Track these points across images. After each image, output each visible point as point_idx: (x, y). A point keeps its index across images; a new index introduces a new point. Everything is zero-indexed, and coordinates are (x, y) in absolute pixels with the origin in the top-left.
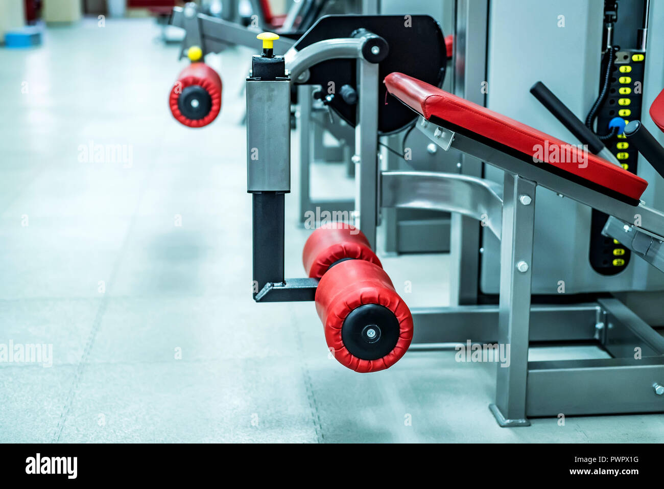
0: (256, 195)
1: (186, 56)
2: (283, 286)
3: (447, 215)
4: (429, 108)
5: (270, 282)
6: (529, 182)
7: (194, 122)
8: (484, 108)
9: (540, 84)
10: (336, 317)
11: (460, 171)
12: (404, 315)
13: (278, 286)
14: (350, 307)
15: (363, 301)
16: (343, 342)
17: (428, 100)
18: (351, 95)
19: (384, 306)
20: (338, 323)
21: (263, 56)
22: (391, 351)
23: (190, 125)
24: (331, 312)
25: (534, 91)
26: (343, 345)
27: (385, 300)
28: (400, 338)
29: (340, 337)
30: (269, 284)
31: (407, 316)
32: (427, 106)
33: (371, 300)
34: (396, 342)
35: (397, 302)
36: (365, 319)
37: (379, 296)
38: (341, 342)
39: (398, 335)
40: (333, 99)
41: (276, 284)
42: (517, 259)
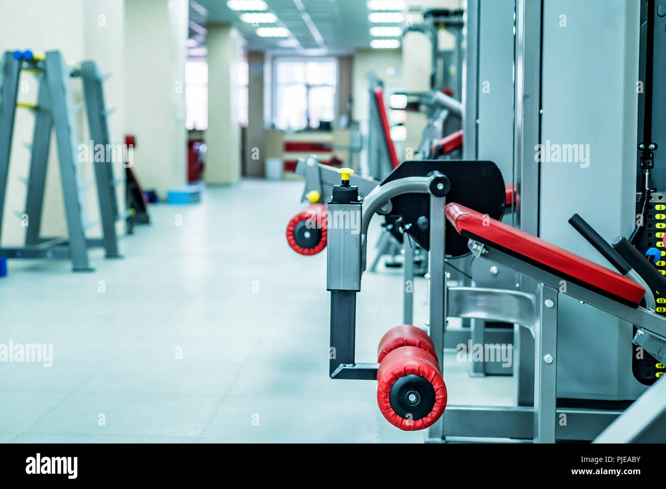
0: (333, 292)
1: (307, 199)
2: (353, 367)
3: (511, 326)
4: (460, 224)
5: (343, 363)
6: (552, 289)
7: (306, 250)
8: (537, 238)
9: (576, 216)
10: (385, 384)
11: (518, 289)
12: (439, 385)
13: (349, 366)
14: (396, 377)
15: (405, 372)
16: (391, 404)
17: (459, 218)
18: (424, 224)
19: (423, 377)
20: (387, 388)
21: (341, 186)
22: (428, 413)
23: (302, 253)
24: (381, 381)
25: (571, 221)
26: (390, 406)
27: (424, 372)
28: (436, 404)
29: (388, 400)
30: (342, 365)
31: (441, 386)
32: (459, 222)
33: (413, 371)
34: (433, 406)
35: (434, 373)
36: (409, 387)
37: (419, 368)
38: (389, 404)
39: (435, 401)
40: (411, 227)
41: (347, 365)
42: (544, 353)
